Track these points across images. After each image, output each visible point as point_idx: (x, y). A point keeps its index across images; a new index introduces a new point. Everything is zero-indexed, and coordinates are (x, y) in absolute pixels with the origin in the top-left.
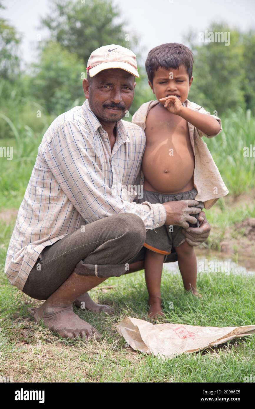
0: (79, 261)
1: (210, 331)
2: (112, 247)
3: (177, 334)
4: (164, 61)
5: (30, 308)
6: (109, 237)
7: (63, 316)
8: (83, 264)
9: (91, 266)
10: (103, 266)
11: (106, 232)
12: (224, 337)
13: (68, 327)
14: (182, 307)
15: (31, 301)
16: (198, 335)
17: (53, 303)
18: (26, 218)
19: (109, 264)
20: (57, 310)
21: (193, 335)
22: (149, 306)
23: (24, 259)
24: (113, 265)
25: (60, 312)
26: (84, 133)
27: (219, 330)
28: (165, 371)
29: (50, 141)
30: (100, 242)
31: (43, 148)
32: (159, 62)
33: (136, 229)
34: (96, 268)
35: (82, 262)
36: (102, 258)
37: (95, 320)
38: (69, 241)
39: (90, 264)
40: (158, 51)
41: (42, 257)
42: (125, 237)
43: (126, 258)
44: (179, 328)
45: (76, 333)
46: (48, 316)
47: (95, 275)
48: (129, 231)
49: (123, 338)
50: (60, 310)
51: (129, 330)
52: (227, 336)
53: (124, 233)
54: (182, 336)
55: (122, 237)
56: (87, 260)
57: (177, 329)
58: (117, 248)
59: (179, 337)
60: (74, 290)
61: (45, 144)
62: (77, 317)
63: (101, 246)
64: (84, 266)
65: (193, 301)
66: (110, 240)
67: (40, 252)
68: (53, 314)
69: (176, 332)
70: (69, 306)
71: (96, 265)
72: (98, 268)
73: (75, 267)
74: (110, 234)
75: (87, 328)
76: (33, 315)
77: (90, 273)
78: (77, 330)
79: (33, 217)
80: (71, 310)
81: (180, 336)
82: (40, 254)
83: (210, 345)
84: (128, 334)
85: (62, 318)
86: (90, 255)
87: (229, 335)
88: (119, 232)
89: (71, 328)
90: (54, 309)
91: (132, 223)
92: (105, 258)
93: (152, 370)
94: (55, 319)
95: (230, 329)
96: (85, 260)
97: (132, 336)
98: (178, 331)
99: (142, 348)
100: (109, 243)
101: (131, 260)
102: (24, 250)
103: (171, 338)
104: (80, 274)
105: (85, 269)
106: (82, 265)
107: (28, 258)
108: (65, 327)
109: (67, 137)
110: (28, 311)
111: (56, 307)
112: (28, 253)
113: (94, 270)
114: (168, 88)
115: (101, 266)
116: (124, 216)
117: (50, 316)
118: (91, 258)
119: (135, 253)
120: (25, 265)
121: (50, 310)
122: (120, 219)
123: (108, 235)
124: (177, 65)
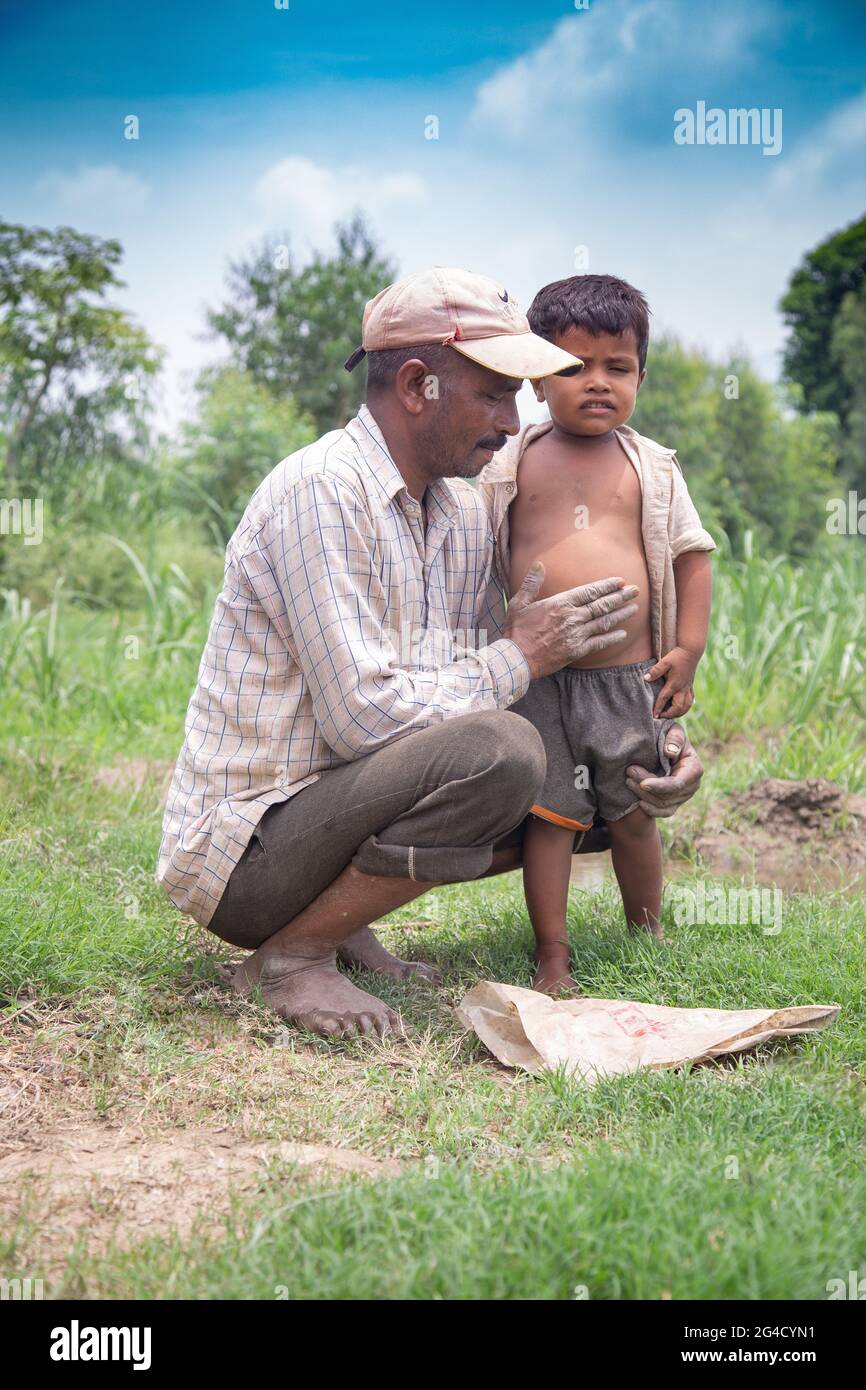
0: (369, 836)
1: (707, 1020)
2: (458, 801)
3: (619, 1024)
4: (586, 313)
5: (220, 963)
6: (450, 773)
7: (309, 980)
8: (375, 844)
9: (398, 848)
10: (431, 850)
11: (443, 760)
12: (744, 1035)
13: (325, 1007)
14: (625, 965)
15: (220, 948)
16: (675, 1029)
17: (284, 946)
18: (209, 736)
19: (445, 845)
20: (296, 964)
21: (662, 1027)
22: (536, 965)
23: (214, 839)
24: (457, 850)
25: (303, 969)
26: (346, 508)
27: (730, 1016)
28: (597, 1106)
29: (258, 528)
30: (426, 787)
31: (241, 547)
32: (570, 314)
33: (523, 754)
34: (411, 856)
35: (373, 839)
36: (427, 830)
37: (395, 994)
38: (339, 789)
39: (395, 844)
40: (566, 289)
41: (263, 833)
42: (493, 772)
43: (493, 832)
44: (624, 1010)
45: (345, 1023)
46: (270, 981)
47: (406, 875)
48: (505, 757)
49: (474, 1033)
50: (302, 964)
51: (492, 1015)
52: (752, 1031)
53: (492, 763)
54: (632, 1029)
55: (487, 774)
56: (389, 833)
57: (619, 1012)
58: (469, 803)
59: (626, 1033)
60: (345, 914)
61: (247, 533)
62: (347, 982)
63: (428, 797)
64: (379, 850)
65: (654, 949)
66: (454, 782)
67: (256, 819)
68: (284, 974)
69: (616, 1019)
70: (327, 956)
71: (411, 848)
72: (417, 857)
73: (355, 854)
74: (453, 767)
75: (375, 1011)
76: (229, 980)
77: (394, 870)
78: (348, 1015)
79: (228, 730)
80: (332, 965)
81: (629, 1030)
82: (256, 827)
83: (709, 1053)
84: (489, 1024)
85: (309, 984)
86: (398, 821)
87: (757, 1028)
88: (478, 760)
89: (332, 1009)
90: (288, 961)
91: (512, 736)
92: (437, 828)
93: (564, 1104)
94: (289, 989)
95: (761, 1015)
96: (382, 836)
97: (499, 1029)
98: (622, 1018)
99: (527, 1060)
100: (450, 790)
101: (504, 835)
102: (209, 818)
103: (604, 1035)
104: (367, 871)
105: (380, 858)
106: (373, 847)
107: (224, 837)
108: (317, 1005)
109: (304, 518)
110: (215, 971)
111: (294, 957)
112: (222, 825)
113: (407, 862)
114: (587, 383)
115: (424, 850)
116: (492, 718)
117: (276, 980)
118: (400, 829)
119: (517, 818)
120: (218, 856)
121: (276, 964)
122: (478, 726)
123: (448, 769)
124: (618, 325)
